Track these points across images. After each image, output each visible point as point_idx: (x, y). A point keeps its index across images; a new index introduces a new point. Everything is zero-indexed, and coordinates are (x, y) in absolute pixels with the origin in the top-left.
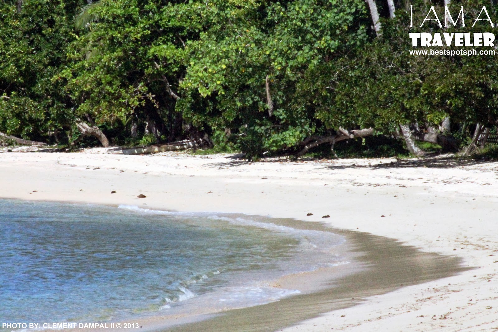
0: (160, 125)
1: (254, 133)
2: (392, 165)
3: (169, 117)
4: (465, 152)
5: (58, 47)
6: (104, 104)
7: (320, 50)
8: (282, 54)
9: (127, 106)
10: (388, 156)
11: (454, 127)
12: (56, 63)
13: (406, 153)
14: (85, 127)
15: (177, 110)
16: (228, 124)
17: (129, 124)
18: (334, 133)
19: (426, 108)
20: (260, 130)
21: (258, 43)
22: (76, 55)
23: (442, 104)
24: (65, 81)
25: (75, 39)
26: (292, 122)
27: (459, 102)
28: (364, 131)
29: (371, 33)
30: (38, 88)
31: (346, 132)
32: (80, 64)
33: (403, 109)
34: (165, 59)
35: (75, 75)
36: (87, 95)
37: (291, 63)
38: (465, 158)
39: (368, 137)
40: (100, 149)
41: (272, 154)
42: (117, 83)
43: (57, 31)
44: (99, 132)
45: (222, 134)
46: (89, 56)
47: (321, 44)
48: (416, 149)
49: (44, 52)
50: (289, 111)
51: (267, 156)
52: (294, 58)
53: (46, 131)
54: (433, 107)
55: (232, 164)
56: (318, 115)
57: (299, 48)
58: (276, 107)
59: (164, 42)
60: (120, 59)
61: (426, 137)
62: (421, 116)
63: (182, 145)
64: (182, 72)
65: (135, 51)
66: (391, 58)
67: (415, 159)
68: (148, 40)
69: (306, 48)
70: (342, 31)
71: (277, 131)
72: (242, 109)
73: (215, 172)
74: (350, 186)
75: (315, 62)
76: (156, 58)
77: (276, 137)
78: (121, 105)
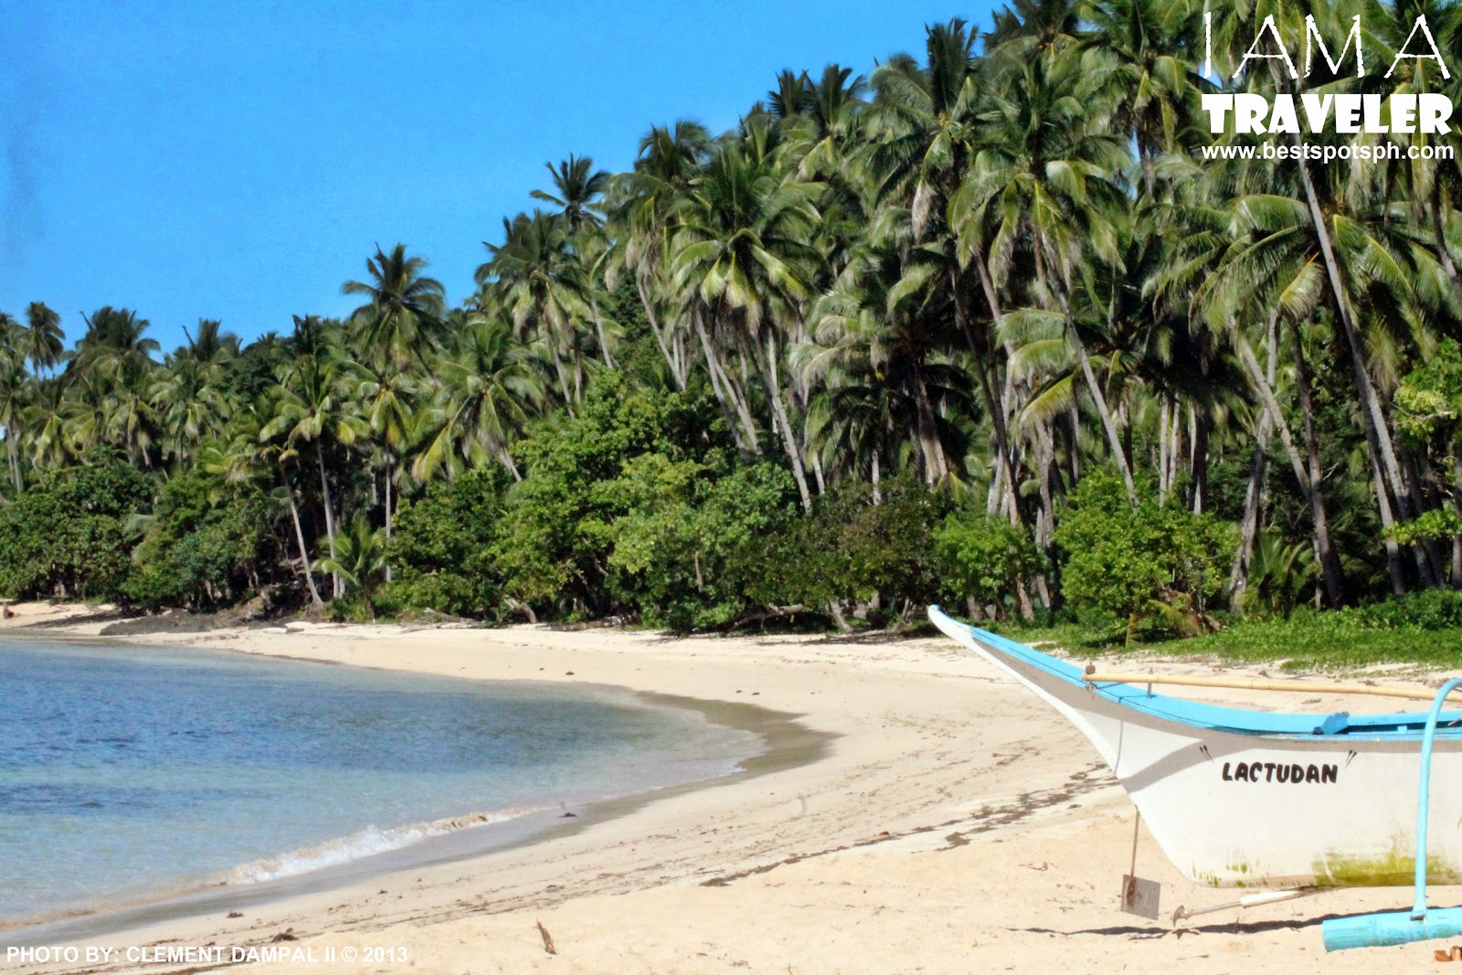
0: (588, 602)
1: (684, 610)
2: (821, 641)
3: (598, 593)
4: (893, 629)
5: (487, 523)
6: (532, 580)
7: (750, 527)
8: (712, 530)
9: (555, 582)
10: (817, 632)
11: (884, 604)
12: (484, 539)
13: (835, 629)
14: (513, 604)
15: (606, 586)
16: (657, 601)
17: (558, 601)
18: (764, 610)
19: (855, 585)
20: (690, 606)
21: (687, 518)
22: (505, 532)
23: (871, 582)
24: (494, 557)
25: (503, 516)
26: (721, 598)
27: (887, 579)
28: (795, 607)
29: (800, 510)
30: (467, 564)
31: (776, 608)
32: (508, 540)
33: (833, 585)
34: (594, 535)
35: (503, 551)
36: (515, 572)
37: (721, 539)
38: (892, 635)
39: (797, 614)
40: (524, 626)
41: (702, 631)
42: (545, 559)
43: (486, 508)
44: (527, 609)
45: (650, 610)
46: (517, 532)
47: (751, 520)
48: (845, 626)
49: (473, 529)
50: (718, 587)
51: (697, 632)
52: (723, 533)
53: (474, 607)
54: (863, 584)
55: (661, 641)
56: (748, 592)
57: (728, 524)
58: (705, 583)
59: (593, 519)
60: (548, 535)
61: (856, 613)
62: (850, 593)
63: (610, 621)
64: (610, 548)
65: (564, 527)
66: (820, 535)
67: (844, 636)
68: (576, 516)
69: (736, 524)
70: (772, 507)
71: (707, 608)
72: (671, 586)
73: (643, 649)
74: (779, 663)
75: (745, 538)
76: (585, 535)
77: (705, 613)
78: (550, 581)
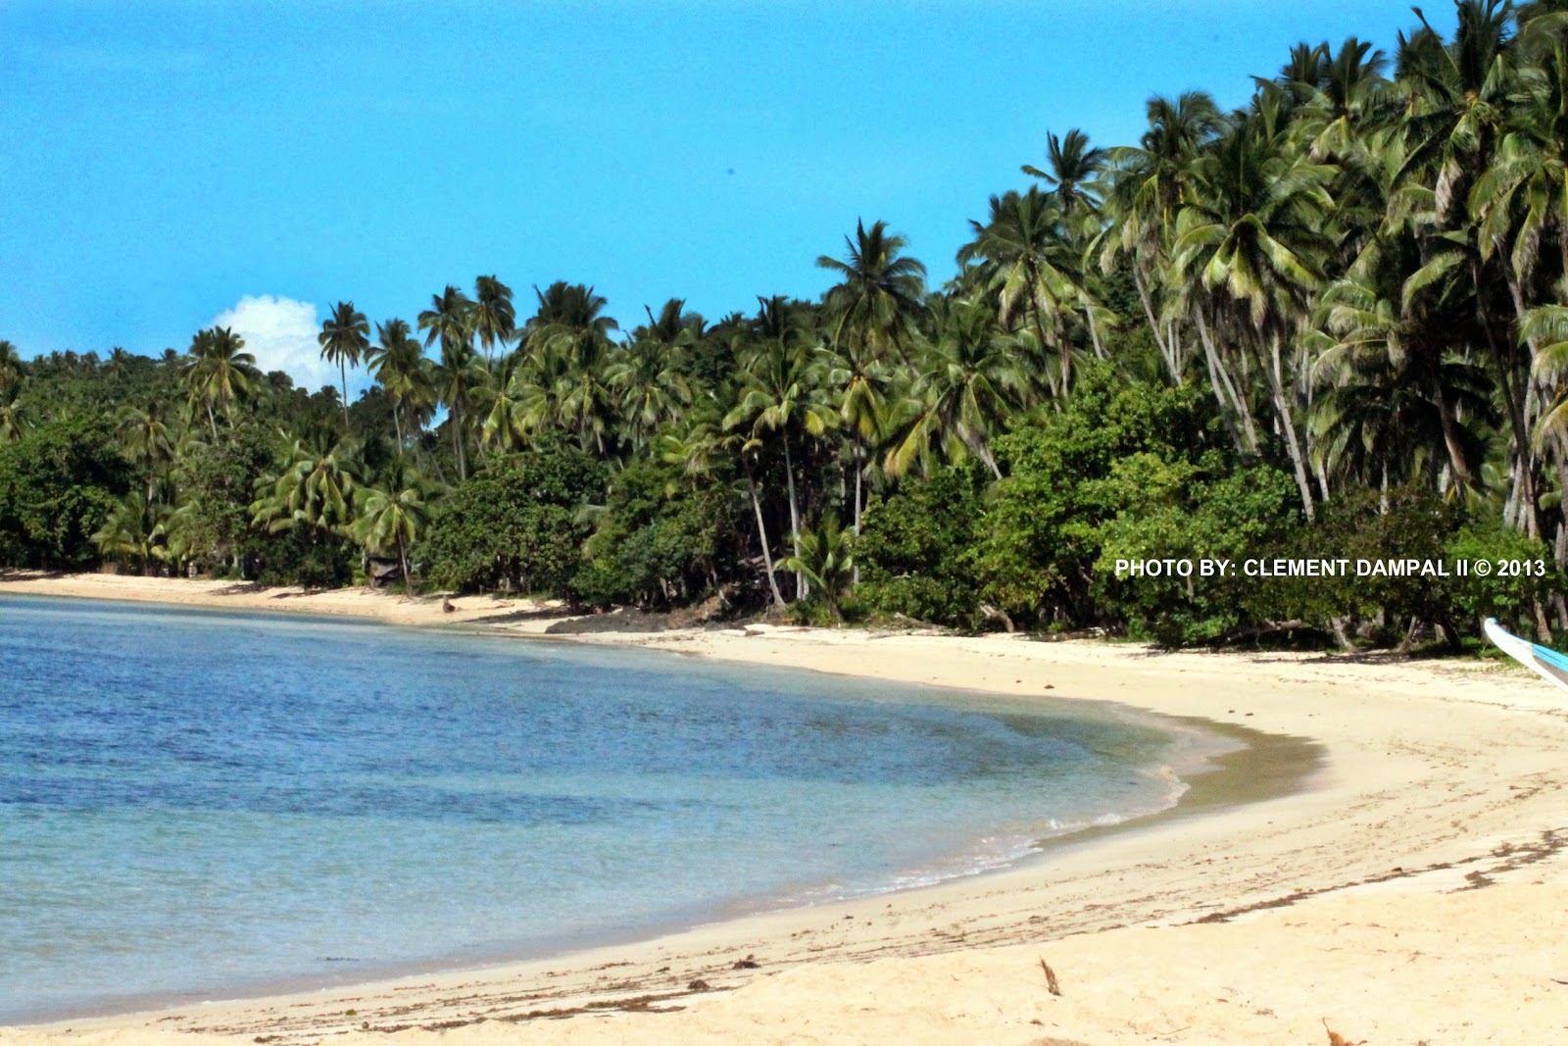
0: (1070, 610)
1: (1174, 623)
2: (1321, 660)
3: (1081, 601)
4: (1399, 649)
5: (964, 524)
6: (1011, 586)
7: (1247, 534)
8: (1206, 536)
9: (1037, 589)
10: (1316, 650)
11: (1388, 621)
12: (962, 541)
13: (1336, 647)
14: (989, 611)
15: (1091, 594)
16: (1145, 611)
17: (1037, 608)
18: (1261, 625)
19: (1359, 600)
20: (1177, 618)
21: (1180, 524)
22: (983, 533)
23: (1376, 597)
24: (970, 561)
25: (982, 516)
26: (1214, 611)
27: (1394, 594)
28: (1292, 622)
29: (1302, 520)
30: (942, 568)
31: (1273, 623)
32: (986, 543)
33: (1334, 599)
34: (1079, 539)
35: (981, 554)
36: (992, 576)
37: (1215, 547)
38: (1397, 655)
39: (1295, 629)
40: (1004, 635)
41: (1191, 645)
42: (1027, 564)
43: (963, 507)
44: (1005, 616)
45: (1137, 622)
46: (996, 534)
47: (1248, 527)
48: (1347, 644)
49: (950, 529)
50: (1210, 598)
51: (1186, 647)
52: (1218, 541)
53: (948, 613)
54: (1367, 599)
55: (1149, 654)
56: (1243, 605)
57: (1224, 531)
58: (1197, 594)
59: (1078, 521)
60: (1030, 538)
61: (1360, 630)
62: (1354, 608)
63: (1094, 632)
64: (1097, 553)
65: (1047, 528)
66: (1323, 545)
67: (1346, 654)
68: (1060, 519)
69: (1232, 531)
70: (1272, 515)
71: (1198, 620)
72: (1161, 595)
73: (1130, 662)
74: (1275, 681)
75: (1241, 546)
76: (1069, 538)
77: (1196, 626)
78: (1030, 587)
